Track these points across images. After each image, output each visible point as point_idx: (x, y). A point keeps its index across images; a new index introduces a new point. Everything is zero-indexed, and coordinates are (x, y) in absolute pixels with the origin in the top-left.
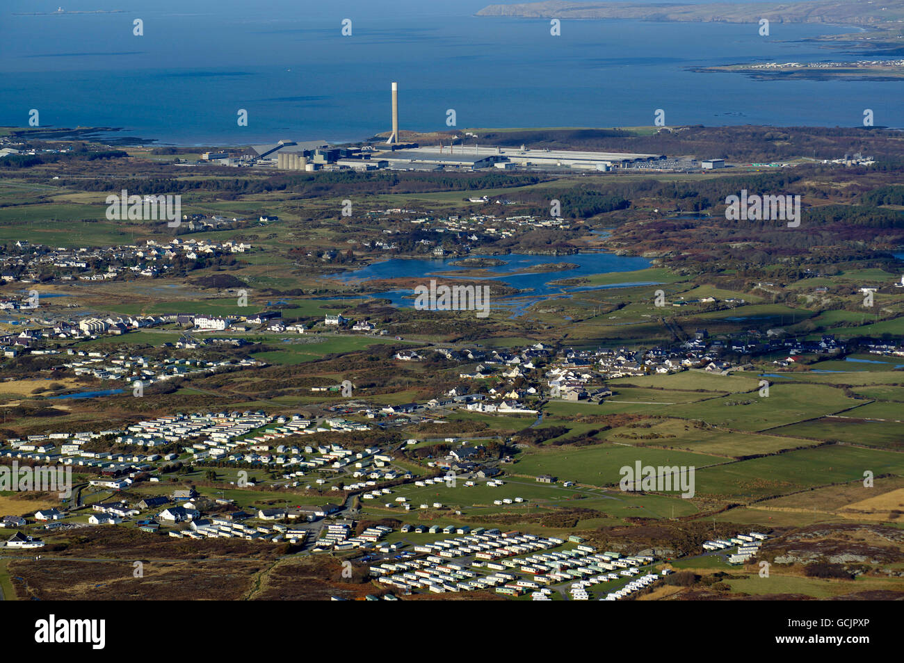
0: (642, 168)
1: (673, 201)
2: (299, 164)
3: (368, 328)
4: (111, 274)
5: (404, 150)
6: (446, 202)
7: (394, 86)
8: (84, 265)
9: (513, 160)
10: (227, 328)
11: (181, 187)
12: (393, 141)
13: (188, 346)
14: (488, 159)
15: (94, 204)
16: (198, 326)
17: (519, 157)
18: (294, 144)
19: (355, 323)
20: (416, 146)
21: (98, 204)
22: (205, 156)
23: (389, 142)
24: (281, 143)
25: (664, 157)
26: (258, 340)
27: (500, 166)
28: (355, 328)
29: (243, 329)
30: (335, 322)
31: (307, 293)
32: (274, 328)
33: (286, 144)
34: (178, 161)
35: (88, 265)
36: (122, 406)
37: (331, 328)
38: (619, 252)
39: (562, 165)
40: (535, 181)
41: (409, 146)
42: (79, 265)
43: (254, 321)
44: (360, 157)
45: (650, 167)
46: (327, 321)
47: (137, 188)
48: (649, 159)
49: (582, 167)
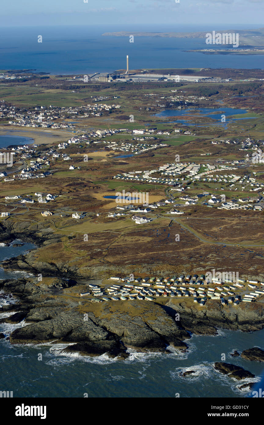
0: (208, 81)
1: (231, 92)
2: (106, 80)
3: (190, 133)
4: (86, 115)
5: (132, 75)
6: (165, 92)
7: (127, 57)
8: (77, 113)
9: (169, 79)
10: (144, 133)
11: (80, 87)
12: (127, 73)
13: (141, 140)
14: (162, 78)
15: (58, 93)
16: (134, 133)
17: (169, 77)
18: (99, 74)
19: (185, 132)
20: (135, 74)
21: (59, 93)
22: (74, 78)
23: (126, 73)
24: (96, 73)
25: (213, 78)
26: (159, 137)
27: (166, 80)
28: (185, 133)
29: (149, 134)
30: (178, 131)
31: (154, 121)
32: (159, 133)
33: (97, 74)
34: (67, 79)
35: (78, 113)
36: (146, 161)
37: (177, 133)
38: (233, 108)
39: (183, 80)
40: (182, 85)
41: (133, 74)
42: (75, 113)
43: (151, 131)
44: (122, 77)
45: (210, 81)
46: (176, 131)
47: (67, 88)
48: (209, 78)
49: (191, 81)
